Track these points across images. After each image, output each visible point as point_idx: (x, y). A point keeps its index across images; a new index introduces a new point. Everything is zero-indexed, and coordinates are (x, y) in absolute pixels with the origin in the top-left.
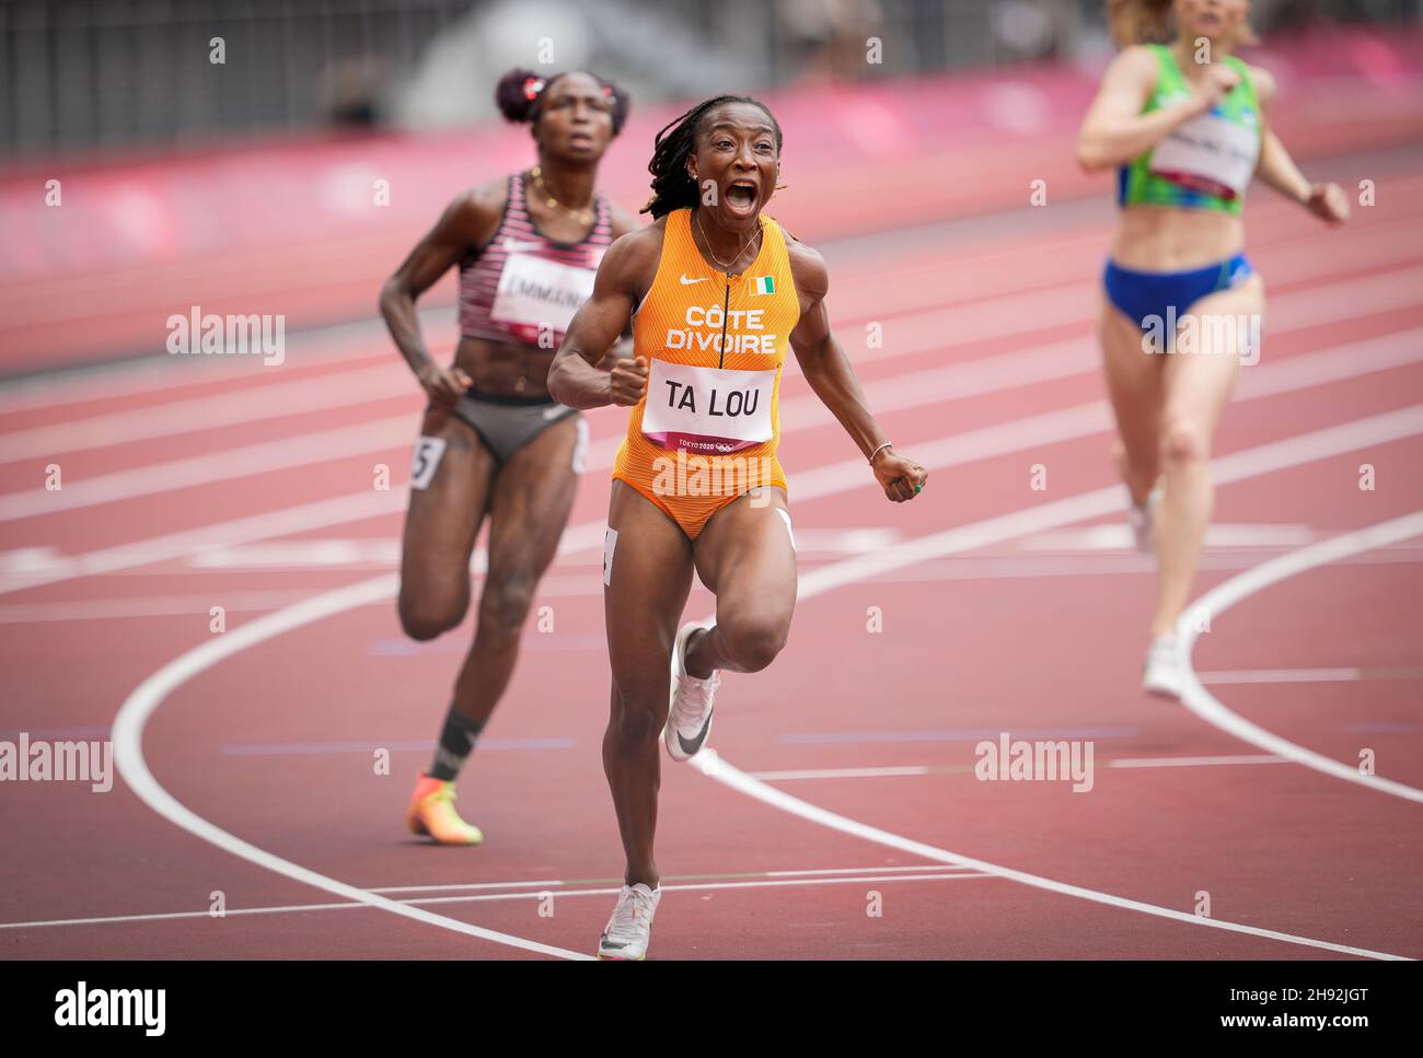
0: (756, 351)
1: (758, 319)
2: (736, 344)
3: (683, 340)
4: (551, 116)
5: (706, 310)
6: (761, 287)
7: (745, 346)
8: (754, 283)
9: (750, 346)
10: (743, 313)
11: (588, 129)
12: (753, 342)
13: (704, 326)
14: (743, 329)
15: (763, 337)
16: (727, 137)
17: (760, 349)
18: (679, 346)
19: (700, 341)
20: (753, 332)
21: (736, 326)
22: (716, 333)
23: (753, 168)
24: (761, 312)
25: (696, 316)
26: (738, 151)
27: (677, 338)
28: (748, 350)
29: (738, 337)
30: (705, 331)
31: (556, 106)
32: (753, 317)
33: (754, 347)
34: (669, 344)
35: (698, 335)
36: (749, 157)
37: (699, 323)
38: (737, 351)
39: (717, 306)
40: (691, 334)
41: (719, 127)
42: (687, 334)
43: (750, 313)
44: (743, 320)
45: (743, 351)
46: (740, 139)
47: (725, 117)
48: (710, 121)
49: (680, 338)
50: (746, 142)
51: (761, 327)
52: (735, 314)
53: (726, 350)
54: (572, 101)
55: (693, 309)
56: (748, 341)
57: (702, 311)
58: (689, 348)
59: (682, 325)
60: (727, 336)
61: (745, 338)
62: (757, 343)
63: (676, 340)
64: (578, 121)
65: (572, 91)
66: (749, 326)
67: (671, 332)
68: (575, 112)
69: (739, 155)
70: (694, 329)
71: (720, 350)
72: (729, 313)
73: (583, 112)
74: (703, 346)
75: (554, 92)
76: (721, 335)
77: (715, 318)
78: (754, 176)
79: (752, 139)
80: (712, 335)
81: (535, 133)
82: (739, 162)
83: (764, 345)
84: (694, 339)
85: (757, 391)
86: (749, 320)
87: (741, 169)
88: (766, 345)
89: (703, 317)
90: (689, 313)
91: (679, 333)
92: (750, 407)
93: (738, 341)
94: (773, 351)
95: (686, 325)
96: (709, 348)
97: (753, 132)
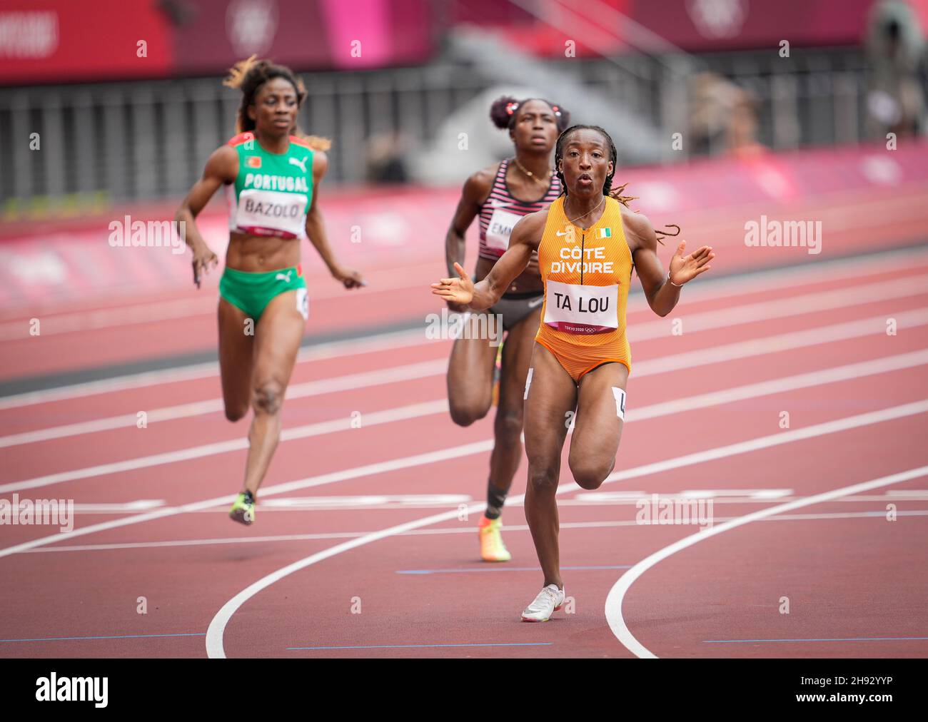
0: (601, 272)
1: (601, 253)
2: (590, 268)
3: (559, 267)
5: (571, 249)
6: (603, 234)
7: (594, 269)
8: (599, 232)
9: (597, 268)
10: (592, 250)
11: (543, 133)
12: (598, 266)
13: (571, 258)
14: (593, 259)
15: (604, 264)
16: (575, 150)
17: (603, 270)
18: (558, 271)
19: (569, 266)
20: (598, 260)
21: (589, 258)
22: (578, 262)
23: (589, 168)
24: (603, 248)
25: (566, 253)
26: (581, 158)
27: (557, 267)
28: (596, 271)
29: (590, 264)
30: (571, 261)
31: (524, 119)
32: (598, 252)
33: (599, 269)
34: (553, 271)
35: (568, 264)
36: (587, 159)
37: (568, 257)
38: (590, 272)
39: (577, 246)
40: (563, 264)
41: (571, 144)
42: (561, 264)
43: (597, 249)
44: (592, 254)
45: (594, 272)
46: (582, 150)
47: (577, 138)
48: (568, 140)
50: (586, 153)
51: (603, 257)
52: (588, 250)
53: (584, 272)
54: (533, 117)
55: (564, 249)
56: (596, 266)
57: (569, 250)
58: (563, 271)
59: (559, 259)
60: (584, 263)
61: (594, 264)
62: (601, 267)
65: (534, 111)
66: (596, 257)
67: (554, 264)
68: (535, 123)
69: (581, 161)
70: (565, 261)
71: (580, 272)
72: (585, 250)
74: (571, 270)
75: (523, 111)
76: (581, 263)
77: (576, 254)
78: (589, 172)
80: (576, 263)
82: (581, 164)
83: (605, 268)
84: (566, 266)
85: (607, 298)
86: (596, 253)
87: (583, 168)
88: (607, 268)
89: (570, 254)
90: (562, 252)
91: (558, 264)
92: (604, 308)
93: (590, 267)
94: (612, 272)
95: (561, 259)
96: (575, 270)
97: (590, 146)
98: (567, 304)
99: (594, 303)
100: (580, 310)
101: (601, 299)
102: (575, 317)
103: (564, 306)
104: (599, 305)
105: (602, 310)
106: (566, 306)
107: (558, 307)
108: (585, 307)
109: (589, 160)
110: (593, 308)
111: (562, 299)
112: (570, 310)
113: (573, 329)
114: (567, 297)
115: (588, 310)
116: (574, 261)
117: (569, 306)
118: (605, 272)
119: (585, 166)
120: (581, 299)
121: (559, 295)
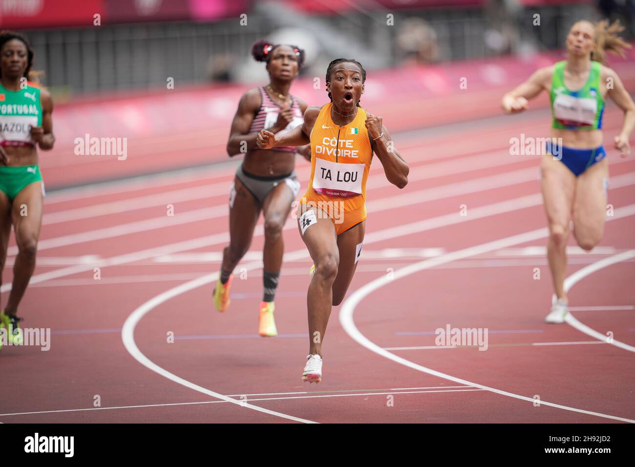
0: (349, 156)
1: (350, 144)
3: (321, 150)
4: (274, 62)
5: (331, 139)
6: (353, 131)
7: (345, 154)
8: (350, 130)
9: (347, 154)
10: (344, 141)
11: (288, 68)
12: (348, 152)
13: (330, 145)
14: (344, 148)
15: (352, 151)
16: (341, 75)
17: (351, 155)
18: (320, 152)
19: (328, 151)
20: (348, 149)
21: (342, 146)
23: (351, 88)
24: (352, 141)
25: (326, 141)
26: (345, 81)
28: (346, 156)
29: (342, 150)
30: (330, 147)
31: (276, 58)
33: (349, 155)
34: (317, 152)
35: (327, 148)
36: (350, 83)
37: (328, 144)
38: (342, 156)
39: (334, 138)
41: (338, 71)
42: (323, 147)
43: (347, 141)
44: (344, 143)
45: (345, 156)
46: (346, 76)
47: (341, 67)
48: (335, 69)
49: (320, 149)
50: (349, 77)
51: (352, 147)
52: (341, 141)
53: (338, 155)
54: (282, 56)
55: (326, 138)
56: (346, 152)
57: (329, 140)
58: (323, 153)
59: (321, 144)
60: (338, 150)
61: (345, 151)
62: (350, 153)
63: (319, 150)
64: (284, 65)
65: (283, 53)
66: (347, 146)
67: (318, 147)
68: (283, 61)
69: (346, 83)
70: (326, 146)
71: (336, 155)
72: (339, 141)
73: (286, 61)
74: (329, 153)
75: (275, 53)
76: (336, 149)
77: (334, 143)
78: (351, 91)
79: (351, 76)
80: (333, 149)
81: (268, 68)
82: (346, 85)
83: (353, 154)
84: (326, 150)
85: (357, 172)
86: (347, 144)
87: (347, 88)
88: (354, 154)
89: (329, 142)
90: (324, 139)
91: (321, 147)
92: (354, 179)
93: (342, 152)
94: (357, 157)
95: (322, 144)
96: (332, 154)
97: (352, 73)
98: (329, 176)
99: (347, 175)
100: (338, 180)
101: (353, 173)
102: (334, 185)
103: (327, 177)
104: (351, 177)
105: (353, 181)
106: (328, 177)
107: (323, 178)
108: (341, 178)
109: (351, 83)
110: (347, 179)
111: (326, 172)
112: (331, 180)
113: (332, 193)
114: (329, 171)
115: (343, 180)
116: (333, 147)
117: (330, 178)
118: (352, 157)
119: (349, 87)
120: (339, 172)
121: (324, 169)
